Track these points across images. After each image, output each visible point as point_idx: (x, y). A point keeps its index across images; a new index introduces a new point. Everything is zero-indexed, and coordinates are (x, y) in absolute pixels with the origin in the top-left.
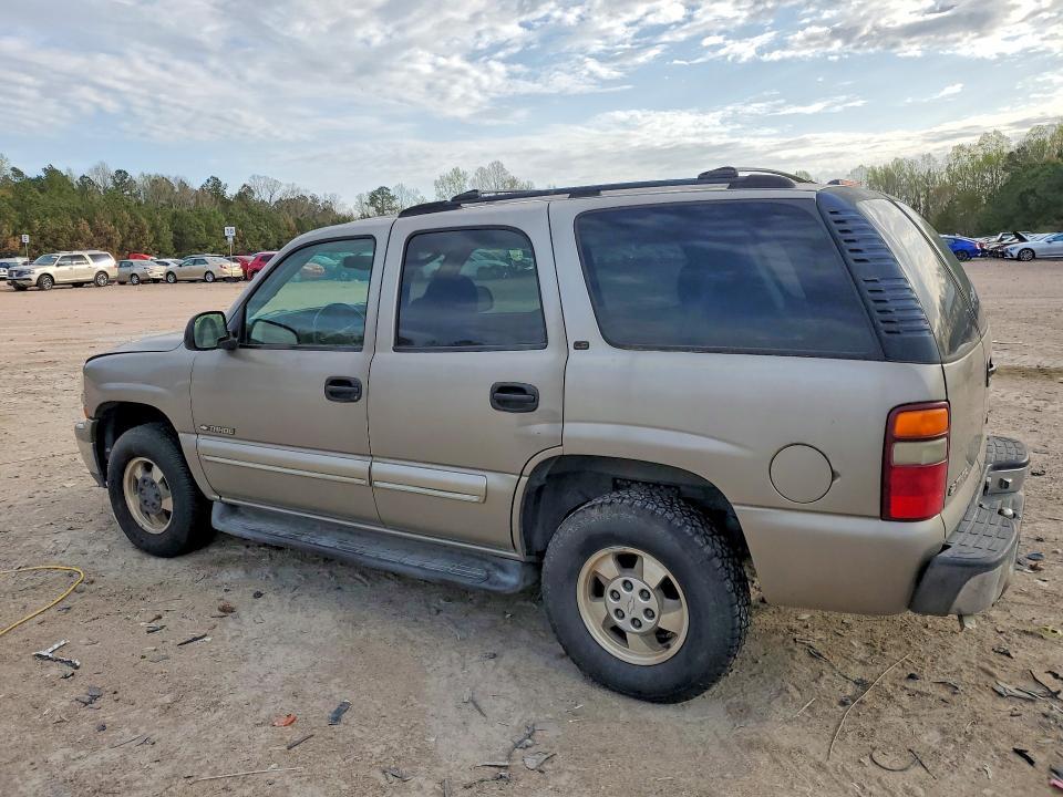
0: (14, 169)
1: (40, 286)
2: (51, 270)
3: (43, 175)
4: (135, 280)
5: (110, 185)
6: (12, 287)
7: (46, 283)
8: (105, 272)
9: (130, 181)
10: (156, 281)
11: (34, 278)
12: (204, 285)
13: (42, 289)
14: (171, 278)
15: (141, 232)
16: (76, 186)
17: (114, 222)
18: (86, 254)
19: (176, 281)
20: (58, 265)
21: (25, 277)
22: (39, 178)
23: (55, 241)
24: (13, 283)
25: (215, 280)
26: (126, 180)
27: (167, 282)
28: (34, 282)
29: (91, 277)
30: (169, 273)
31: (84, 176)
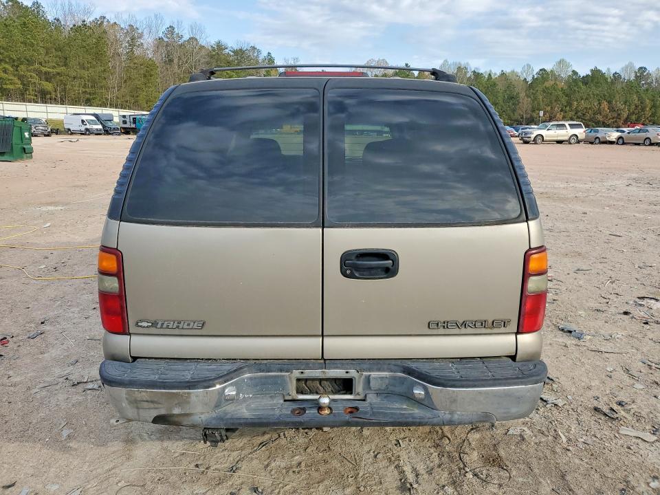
0: (573, 71)
1: (535, 141)
2: (544, 132)
3: (590, 74)
4: (597, 141)
5: (633, 78)
6: (522, 142)
7: (539, 140)
8: (576, 135)
9: (648, 74)
10: (611, 143)
11: (533, 136)
12: (643, 147)
13: (536, 143)
14: (621, 141)
15: (643, 109)
16: (609, 80)
17: (625, 103)
18: (567, 124)
19: (624, 143)
20: (548, 130)
21: (528, 136)
22: (587, 76)
23: (584, 114)
24: (522, 139)
25: (651, 144)
26: (645, 74)
27: (617, 143)
28: (532, 139)
29: (567, 138)
30: (620, 138)
31: (616, 73)
